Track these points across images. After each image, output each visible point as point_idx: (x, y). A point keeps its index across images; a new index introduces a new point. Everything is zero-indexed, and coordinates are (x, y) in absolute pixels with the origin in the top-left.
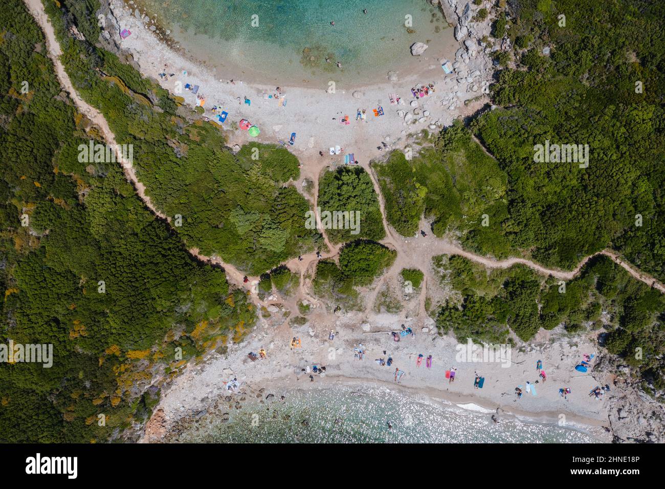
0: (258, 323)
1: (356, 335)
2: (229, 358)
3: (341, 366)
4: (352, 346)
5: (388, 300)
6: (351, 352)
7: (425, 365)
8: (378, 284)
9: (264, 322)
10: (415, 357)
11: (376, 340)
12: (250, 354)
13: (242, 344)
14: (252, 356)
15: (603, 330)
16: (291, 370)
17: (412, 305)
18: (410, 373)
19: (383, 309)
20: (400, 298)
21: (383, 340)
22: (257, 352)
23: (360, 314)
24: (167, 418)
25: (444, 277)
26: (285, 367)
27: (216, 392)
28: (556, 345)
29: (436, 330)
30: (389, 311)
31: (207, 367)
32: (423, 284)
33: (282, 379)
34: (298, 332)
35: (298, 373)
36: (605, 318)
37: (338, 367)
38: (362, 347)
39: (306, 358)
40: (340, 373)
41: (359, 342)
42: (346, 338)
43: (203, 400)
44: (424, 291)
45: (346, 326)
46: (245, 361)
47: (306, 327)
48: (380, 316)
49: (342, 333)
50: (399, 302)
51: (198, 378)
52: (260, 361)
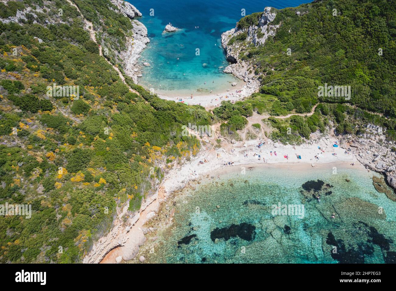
0: (201, 148)
1: (243, 149)
2: (191, 163)
3: (240, 161)
4: (242, 153)
5: (250, 134)
6: (242, 156)
7: (274, 155)
8: (245, 130)
9: (204, 148)
10: (269, 153)
11: (251, 149)
12: (200, 162)
13: (196, 158)
14: (201, 162)
15: (334, 129)
16: (219, 166)
17: (260, 135)
18: (269, 159)
19: (250, 138)
20: (255, 133)
21: (254, 149)
22: (203, 161)
23: (241, 142)
24: (167, 191)
25: (268, 124)
26: (216, 165)
27: (188, 178)
28: (321, 140)
29: (273, 142)
30: (252, 139)
31: (183, 168)
32: (261, 128)
33: (216, 169)
34: (218, 152)
35: (222, 166)
36: (331, 123)
37: (239, 161)
38: (246, 153)
39: (224, 160)
40: (241, 163)
41: (244, 151)
42: (239, 151)
43: (182, 182)
44: (262, 129)
45: (237, 147)
46: (198, 165)
47: (221, 149)
48: (249, 141)
49: (236, 149)
50: (255, 135)
51: (179, 172)
52: (205, 164)
